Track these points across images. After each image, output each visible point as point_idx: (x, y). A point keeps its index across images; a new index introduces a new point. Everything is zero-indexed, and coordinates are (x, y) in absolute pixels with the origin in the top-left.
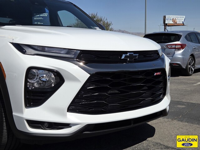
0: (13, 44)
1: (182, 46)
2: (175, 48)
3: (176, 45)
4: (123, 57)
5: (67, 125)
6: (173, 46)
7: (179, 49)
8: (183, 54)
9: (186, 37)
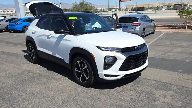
0: (96, 46)
1: (139, 24)
2: (136, 25)
3: (136, 24)
4: (135, 48)
5: (118, 75)
6: (135, 25)
7: (138, 26)
8: (140, 28)
9: (141, 19)
